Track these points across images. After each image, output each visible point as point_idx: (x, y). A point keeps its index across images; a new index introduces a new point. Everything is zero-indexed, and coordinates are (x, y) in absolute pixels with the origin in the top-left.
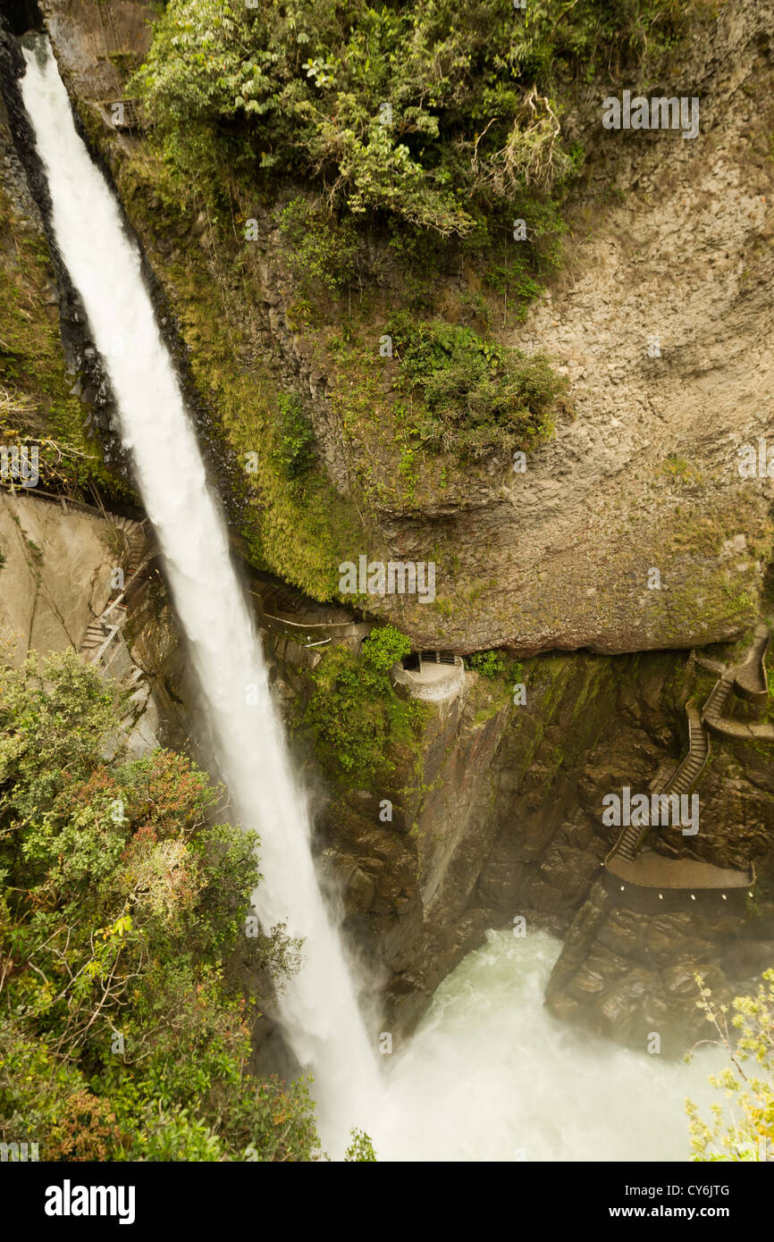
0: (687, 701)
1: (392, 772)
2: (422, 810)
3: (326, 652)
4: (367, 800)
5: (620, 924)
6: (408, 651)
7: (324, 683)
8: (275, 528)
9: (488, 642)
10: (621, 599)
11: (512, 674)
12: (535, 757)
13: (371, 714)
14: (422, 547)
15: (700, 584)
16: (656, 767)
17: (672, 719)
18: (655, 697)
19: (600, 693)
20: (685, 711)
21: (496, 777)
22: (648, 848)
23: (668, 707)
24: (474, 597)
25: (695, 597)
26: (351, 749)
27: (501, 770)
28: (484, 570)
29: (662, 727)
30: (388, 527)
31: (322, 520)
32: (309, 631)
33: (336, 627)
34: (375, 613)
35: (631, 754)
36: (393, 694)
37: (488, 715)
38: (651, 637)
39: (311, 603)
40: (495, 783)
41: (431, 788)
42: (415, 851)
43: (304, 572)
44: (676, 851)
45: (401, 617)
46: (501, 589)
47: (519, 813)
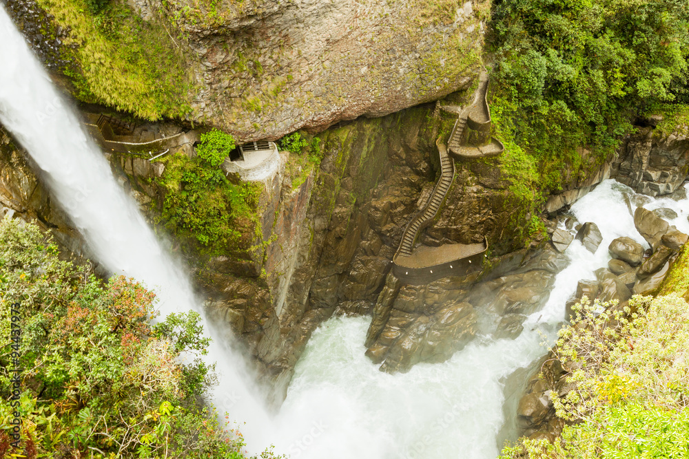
0: (436, 139)
1: (240, 238)
2: (266, 259)
3: (167, 161)
4: (225, 262)
5: (406, 295)
6: (233, 147)
7: (173, 185)
8: (94, 63)
9: (292, 126)
10: (386, 72)
11: (313, 146)
12: (337, 202)
13: (214, 200)
14: (228, 58)
15: (441, 48)
16: (420, 190)
17: (427, 154)
18: (414, 141)
19: (376, 145)
20: (436, 147)
21: (311, 223)
22: (420, 244)
23: (424, 146)
24: (276, 92)
25: (439, 60)
26: (205, 229)
27: (315, 217)
28: (281, 68)
29: (421, 161)
30: (199, 46)
31: (136, 48)
32: (149, 147)
33: (170, 140)
34: (200, 121)
35: (401, 184)
36: (228, 182)
37: (301, 181)
38: (410, 98)
39: (143, 123)
40: (311, 226)
41: (270, 242)
42: (266, 287)
43: (132, 98)
44: (438, 241)
45: (222, 120)
46: (296, 81)
47: (331, 243)
